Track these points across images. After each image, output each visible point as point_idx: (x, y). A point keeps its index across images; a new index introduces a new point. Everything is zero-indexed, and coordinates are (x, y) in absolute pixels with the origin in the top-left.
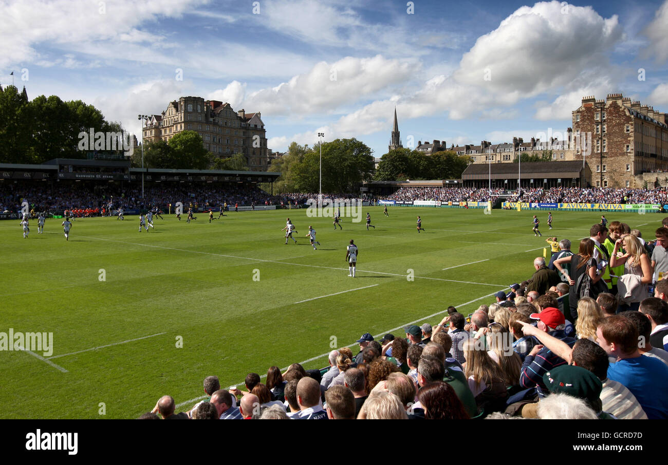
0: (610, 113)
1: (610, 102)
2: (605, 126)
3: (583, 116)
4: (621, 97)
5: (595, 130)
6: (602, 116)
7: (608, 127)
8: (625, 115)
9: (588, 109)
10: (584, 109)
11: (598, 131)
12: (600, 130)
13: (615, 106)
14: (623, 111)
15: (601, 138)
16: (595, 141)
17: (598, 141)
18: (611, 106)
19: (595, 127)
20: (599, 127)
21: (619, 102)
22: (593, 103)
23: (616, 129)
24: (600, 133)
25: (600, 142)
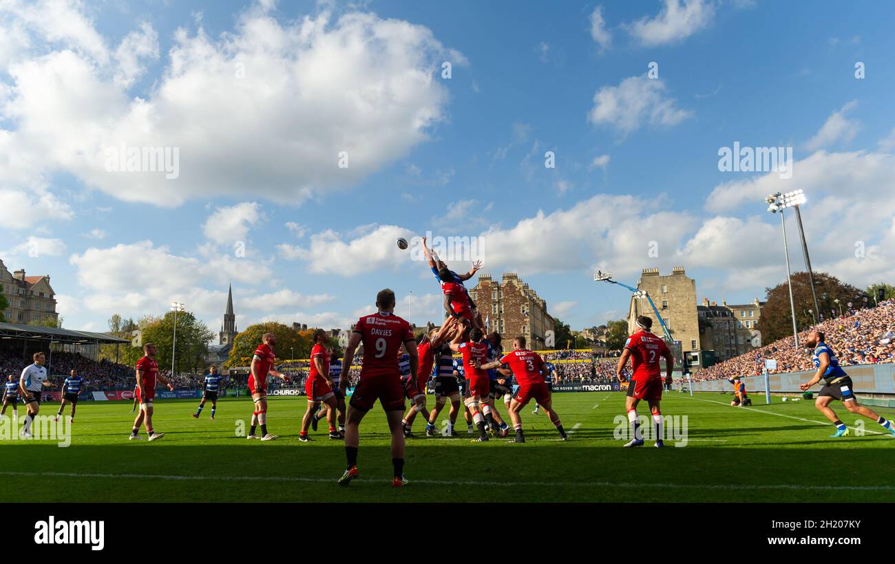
0: (507, 293)
1: (506, 281)
2: (503, 306)
3: (480, 295)
4: (516, 277)
5: (493, 309)
6: (499, 295)
7: (505, 307)
8: (521, 295)
9: (485, 287)
10: (481, 287)
11: (495, 312)
12: (497, 310)
13: (510, 285)
14: (519, 291)
15: (499, 319)
16: (493, 321)
17: (496, 322)
18: (507, 285)
19: (493, 306)
20: (497, 306)
21: (515, 282)
22: (490, 282)
23: (513, 310)
24: (497, 312)
25: (497, 323)
